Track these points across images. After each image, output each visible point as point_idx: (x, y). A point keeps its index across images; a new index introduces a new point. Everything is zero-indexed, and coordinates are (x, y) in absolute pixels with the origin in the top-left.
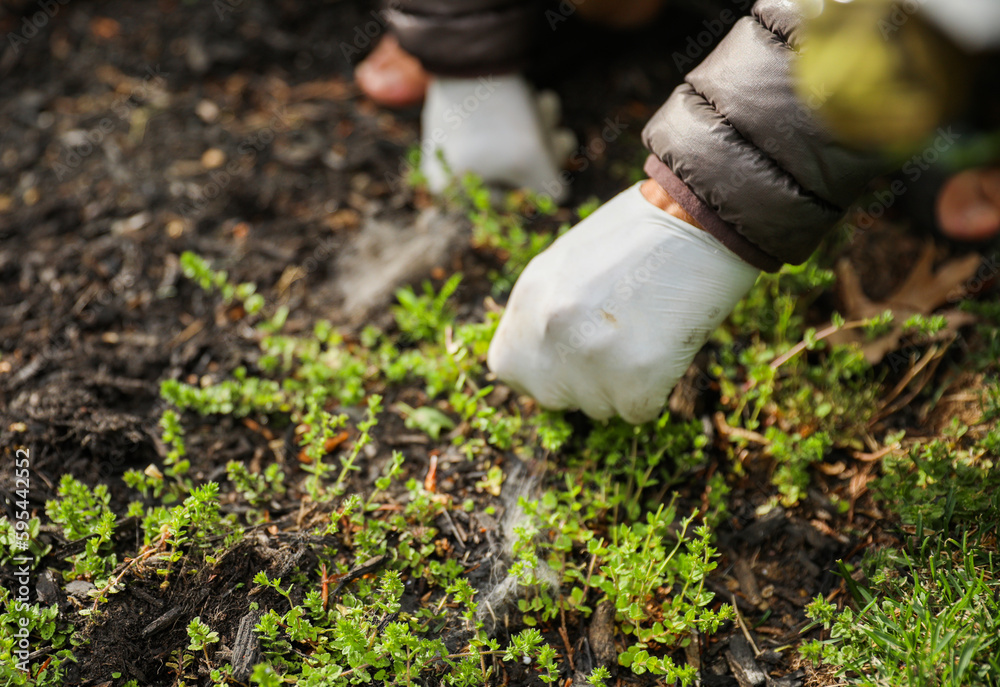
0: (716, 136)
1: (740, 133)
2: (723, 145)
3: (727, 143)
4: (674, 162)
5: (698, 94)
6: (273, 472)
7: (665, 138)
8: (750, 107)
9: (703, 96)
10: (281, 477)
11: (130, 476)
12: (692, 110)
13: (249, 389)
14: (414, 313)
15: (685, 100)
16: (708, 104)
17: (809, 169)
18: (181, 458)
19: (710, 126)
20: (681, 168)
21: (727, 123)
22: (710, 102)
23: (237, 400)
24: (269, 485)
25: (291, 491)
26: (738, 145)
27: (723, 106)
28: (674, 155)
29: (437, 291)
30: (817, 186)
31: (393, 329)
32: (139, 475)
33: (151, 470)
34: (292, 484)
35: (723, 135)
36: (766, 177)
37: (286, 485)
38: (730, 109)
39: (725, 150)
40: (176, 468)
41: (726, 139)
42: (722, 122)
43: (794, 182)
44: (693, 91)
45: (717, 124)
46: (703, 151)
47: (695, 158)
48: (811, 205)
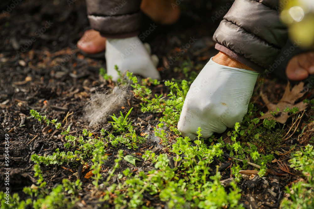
0: (239, 32)
1: (246, 29)
2: (242, 35)
3: (243, 34)
4: (227, 43)
5: (229, 21)
6: (78, 183)
7: (221, 36)
8: (248, 21)
9: (231, 21)
10: (81, 184)
11: (26, 189)
12: (229, 26)
13: (63, 154)
14: (118, 122)
15: (226, 24)
16: (233, 23)
17: (270, 37)
18: (43, 182)
19: (236, 30)
20: (230, 45)
21: (241, 28)
22: (234, 22)
23: (59, 159)
24: (76, 187)
25: (85, 189)
26: (246, 34)
27: (239, 23)
28: (226, 41)
29: (124, 115)
30: (273, 41)
31: (111, 129)
32: (29, 189)
33: (33, 186)
34: (85, 186)
35: (241, 32)
36: (257, 42)
37: (82, 187)
38: (241, 23)
39: (243, 36)
40: (42, 185)
41: (242, 33)
42: (240, 28)
43: (266, 42)
44: (227, 20)
45: (238, 29)
46: (236, 38)
47: (234, 40)
48: (272, 48)
